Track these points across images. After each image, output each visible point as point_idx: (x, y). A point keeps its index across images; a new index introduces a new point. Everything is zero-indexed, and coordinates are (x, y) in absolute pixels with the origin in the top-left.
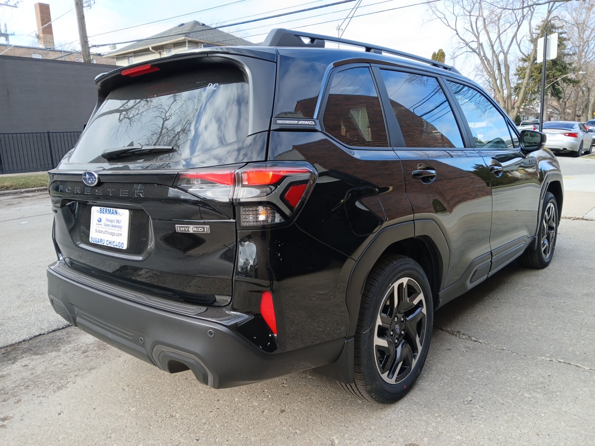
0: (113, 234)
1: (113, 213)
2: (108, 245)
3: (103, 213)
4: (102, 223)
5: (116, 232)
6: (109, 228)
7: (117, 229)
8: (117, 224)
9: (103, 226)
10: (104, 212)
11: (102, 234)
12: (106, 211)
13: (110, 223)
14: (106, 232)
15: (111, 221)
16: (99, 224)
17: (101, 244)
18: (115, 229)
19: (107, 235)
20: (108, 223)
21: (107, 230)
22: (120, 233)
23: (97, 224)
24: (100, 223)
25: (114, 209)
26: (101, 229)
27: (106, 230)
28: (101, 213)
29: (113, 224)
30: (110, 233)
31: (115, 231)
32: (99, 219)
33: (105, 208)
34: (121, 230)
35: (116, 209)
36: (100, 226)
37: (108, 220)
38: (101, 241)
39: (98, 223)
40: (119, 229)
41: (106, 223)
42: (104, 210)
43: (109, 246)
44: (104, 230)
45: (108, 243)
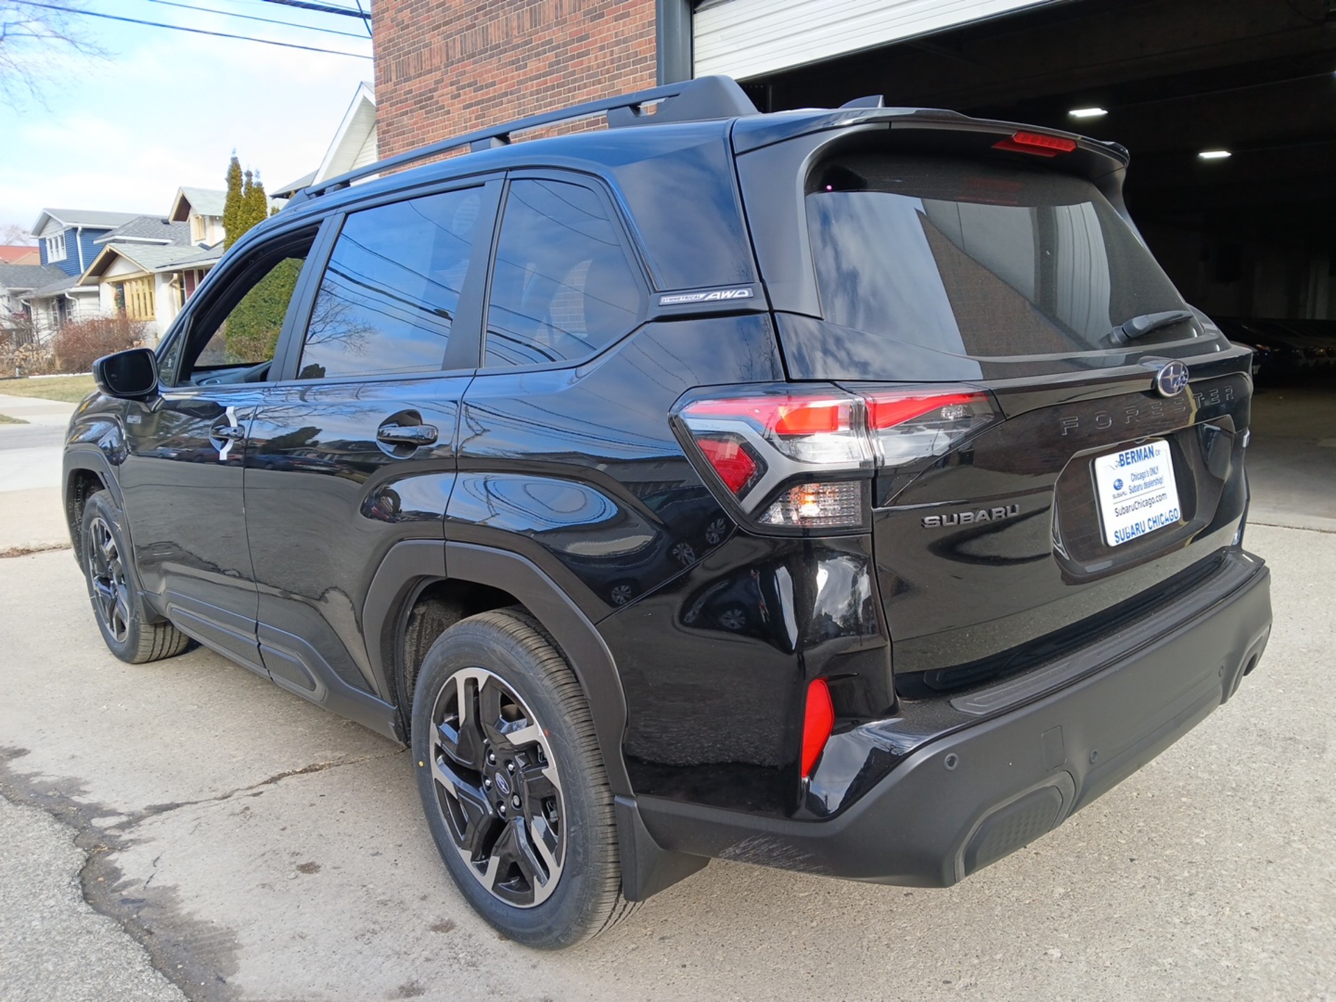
0: (1149, 503)
1: (1146, 456)
2: (1153, 529)
3: (1128, 463)
4: (1125, 488)
5: (1154, 495)
6: (1140, 492)
7: (1155, 487)
8: (1154, 477)
9: (1129, 496)
10: (1130, 460)
11: (1131, 513)
12: (1133, 457)
13: (1141, 482)
14: (1137, 506)
15: (1142, 476)
16: (1119, 495)
17: (1139, 535)
18: (1151, 488)
19: (1142, 510)
20: (1137, 483)
21: (1138, 499)
22: (1160, 492)
23: (1114, 497)
24: (1120, 491)
25: (1146, 446)
26: (1125, 504)
27: (1136, 499)
28: (1122, 465)
29: (1147, 479)
30: (1144, 503)
31: (1153, 493)
32: (1117, 484)
33: (1129, 451)
34: (1163, 485)
35: (1150, 445)
36: (1124, 497)
37: (1135, 477)
38: (1137, 529)
39: (1116, 492)
40: (1159, 486)
41: (1132, 484)
42: (1129, 456)
43: (1156, 528)
44: (1131, 502)
45: (1151, 523)
